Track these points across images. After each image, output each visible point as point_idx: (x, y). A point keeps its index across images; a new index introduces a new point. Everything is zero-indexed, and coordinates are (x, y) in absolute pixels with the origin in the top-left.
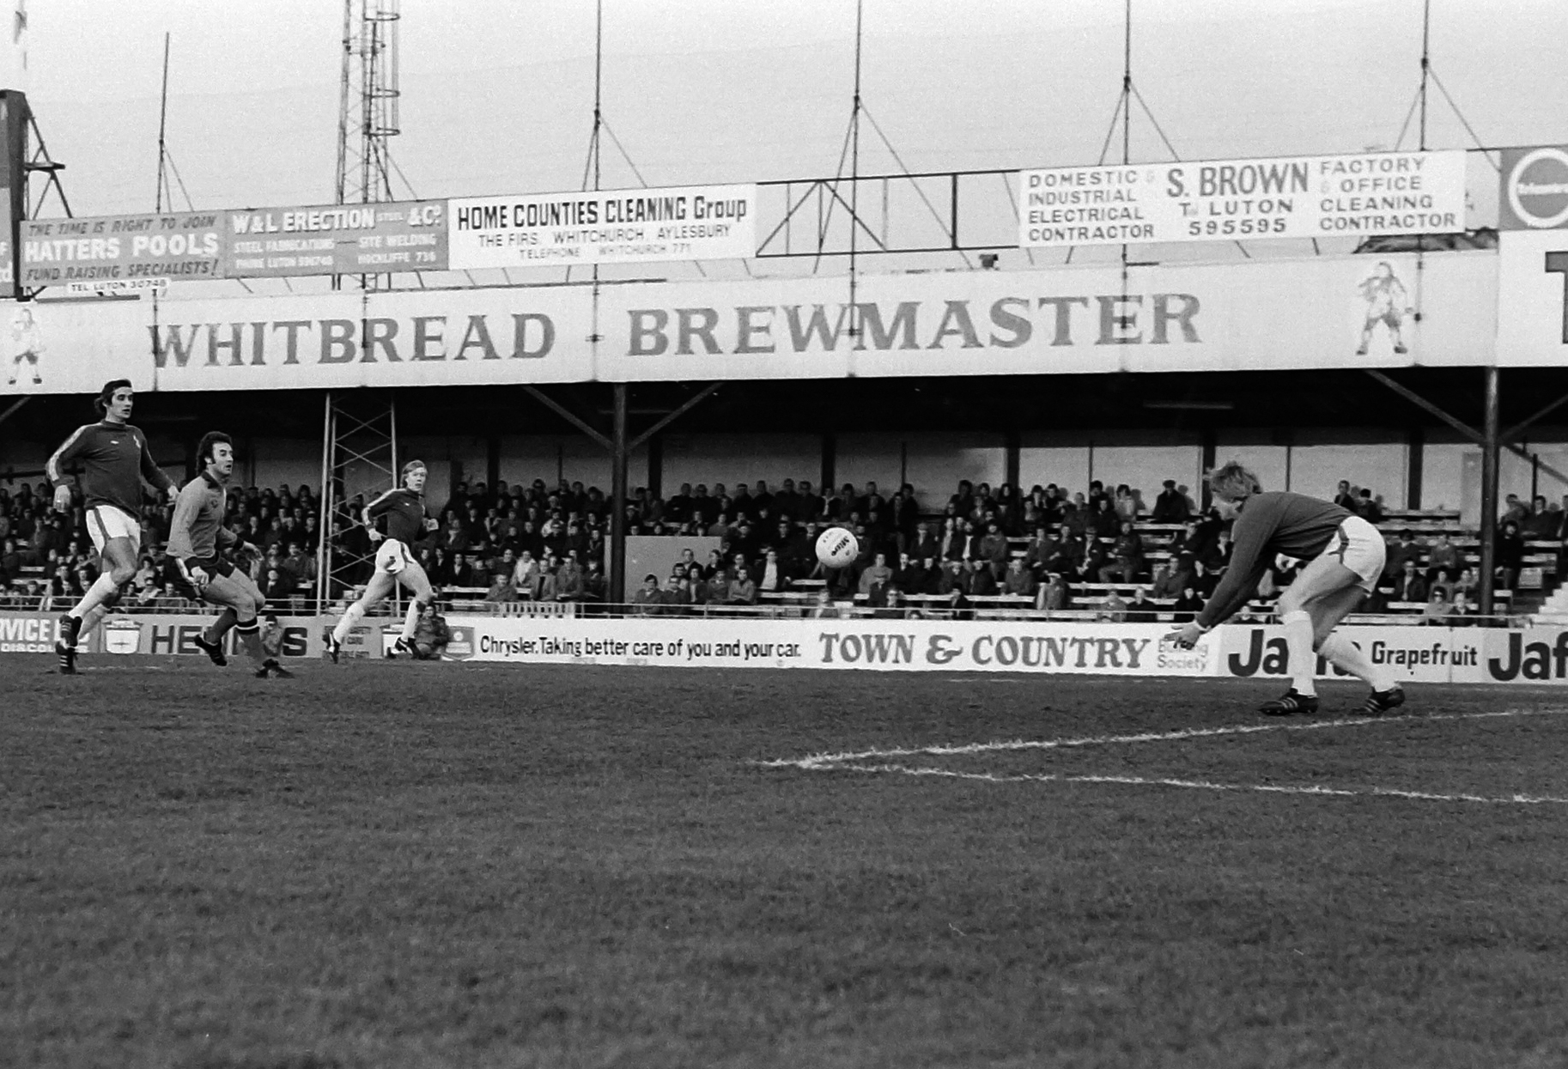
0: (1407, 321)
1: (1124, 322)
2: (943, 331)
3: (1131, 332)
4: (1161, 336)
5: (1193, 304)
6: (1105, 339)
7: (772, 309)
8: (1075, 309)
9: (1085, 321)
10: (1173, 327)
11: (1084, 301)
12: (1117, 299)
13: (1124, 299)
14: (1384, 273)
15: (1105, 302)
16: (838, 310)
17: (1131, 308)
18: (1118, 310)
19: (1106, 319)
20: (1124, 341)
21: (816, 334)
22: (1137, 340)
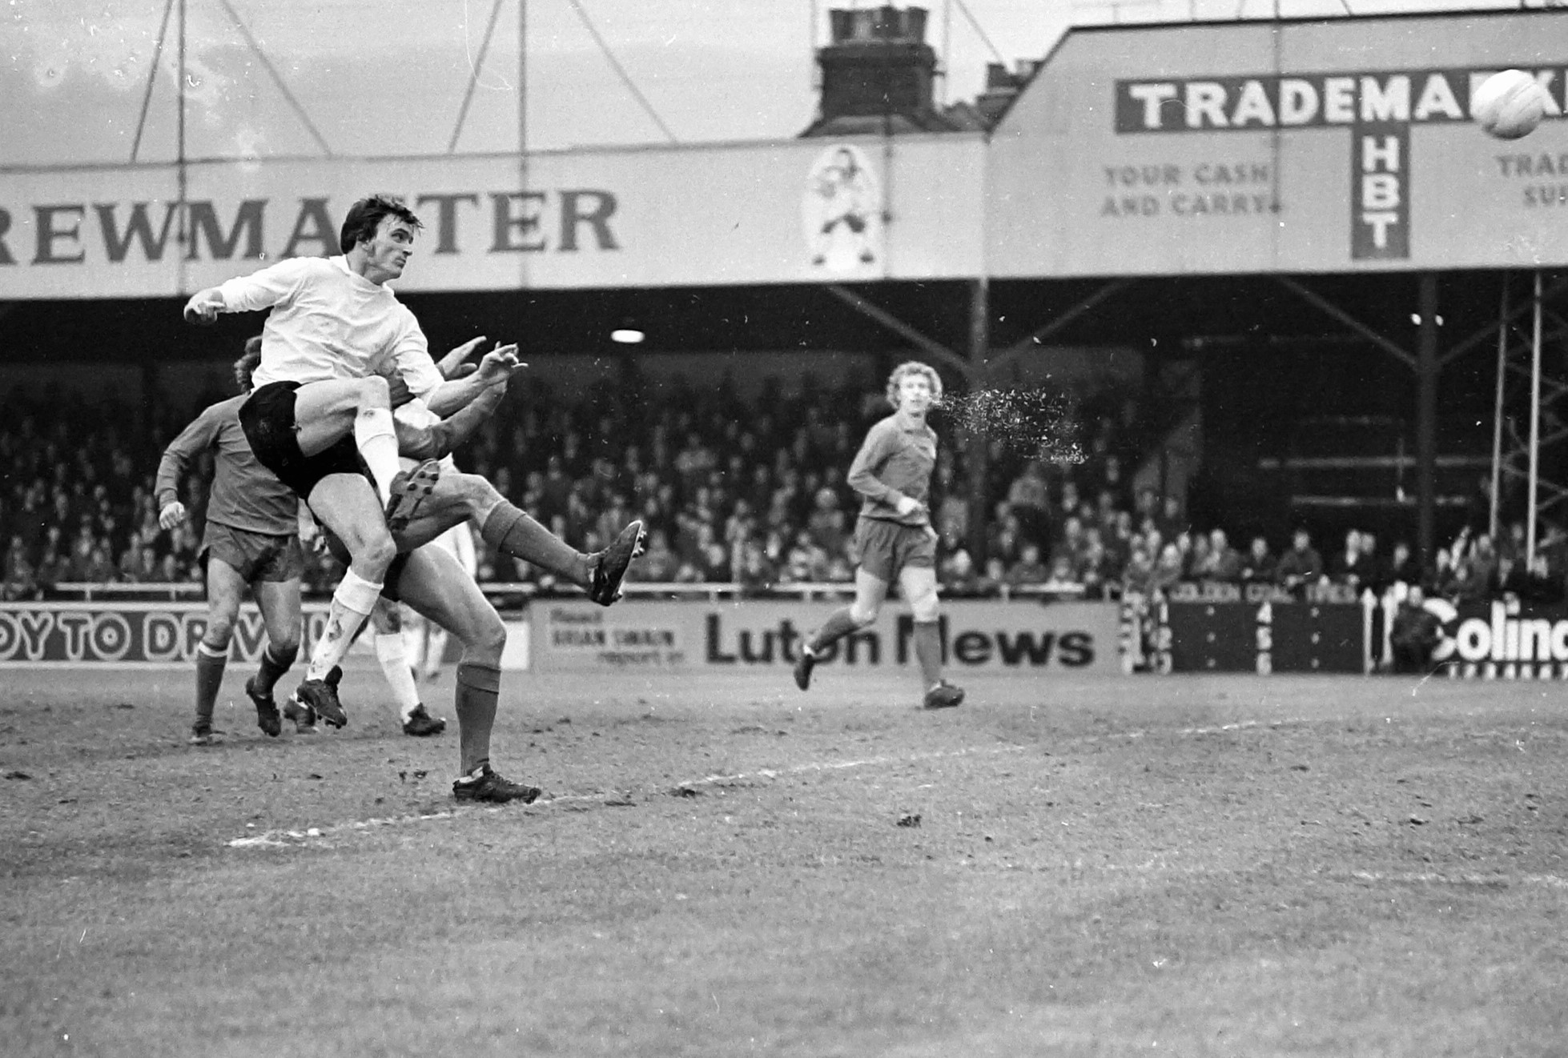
0: (873, 224)
1: (526, 224)
2: (297, 236)
3: (534, 238)
4: (569, 243)
5: (608, 204)
6: (501, 245)
7: (80, 209)
8: (463, 209)
9: (476, 225)
10: (585, 233)
11: (473, 198)
12: (513, 196)
13: (524, 195)
14: (844, 162)
15: (501, 202)
16: (164, 212)
17: (532, 208)
18: (516, 210)
19: (503, 222)
20: (524, 249)
21: (136, 241)
22: (541, 247)
